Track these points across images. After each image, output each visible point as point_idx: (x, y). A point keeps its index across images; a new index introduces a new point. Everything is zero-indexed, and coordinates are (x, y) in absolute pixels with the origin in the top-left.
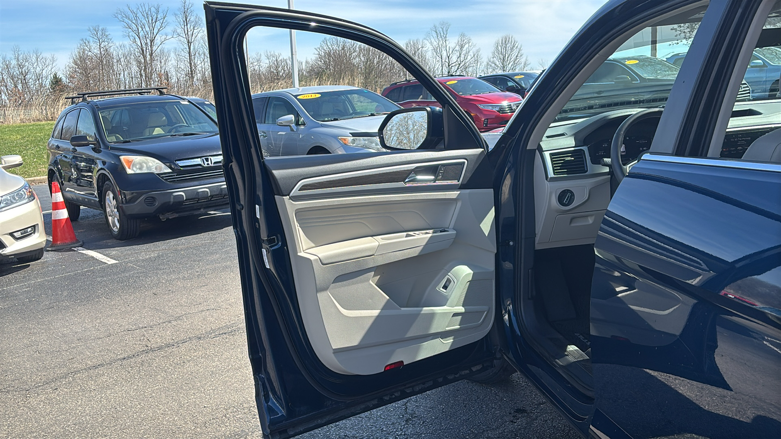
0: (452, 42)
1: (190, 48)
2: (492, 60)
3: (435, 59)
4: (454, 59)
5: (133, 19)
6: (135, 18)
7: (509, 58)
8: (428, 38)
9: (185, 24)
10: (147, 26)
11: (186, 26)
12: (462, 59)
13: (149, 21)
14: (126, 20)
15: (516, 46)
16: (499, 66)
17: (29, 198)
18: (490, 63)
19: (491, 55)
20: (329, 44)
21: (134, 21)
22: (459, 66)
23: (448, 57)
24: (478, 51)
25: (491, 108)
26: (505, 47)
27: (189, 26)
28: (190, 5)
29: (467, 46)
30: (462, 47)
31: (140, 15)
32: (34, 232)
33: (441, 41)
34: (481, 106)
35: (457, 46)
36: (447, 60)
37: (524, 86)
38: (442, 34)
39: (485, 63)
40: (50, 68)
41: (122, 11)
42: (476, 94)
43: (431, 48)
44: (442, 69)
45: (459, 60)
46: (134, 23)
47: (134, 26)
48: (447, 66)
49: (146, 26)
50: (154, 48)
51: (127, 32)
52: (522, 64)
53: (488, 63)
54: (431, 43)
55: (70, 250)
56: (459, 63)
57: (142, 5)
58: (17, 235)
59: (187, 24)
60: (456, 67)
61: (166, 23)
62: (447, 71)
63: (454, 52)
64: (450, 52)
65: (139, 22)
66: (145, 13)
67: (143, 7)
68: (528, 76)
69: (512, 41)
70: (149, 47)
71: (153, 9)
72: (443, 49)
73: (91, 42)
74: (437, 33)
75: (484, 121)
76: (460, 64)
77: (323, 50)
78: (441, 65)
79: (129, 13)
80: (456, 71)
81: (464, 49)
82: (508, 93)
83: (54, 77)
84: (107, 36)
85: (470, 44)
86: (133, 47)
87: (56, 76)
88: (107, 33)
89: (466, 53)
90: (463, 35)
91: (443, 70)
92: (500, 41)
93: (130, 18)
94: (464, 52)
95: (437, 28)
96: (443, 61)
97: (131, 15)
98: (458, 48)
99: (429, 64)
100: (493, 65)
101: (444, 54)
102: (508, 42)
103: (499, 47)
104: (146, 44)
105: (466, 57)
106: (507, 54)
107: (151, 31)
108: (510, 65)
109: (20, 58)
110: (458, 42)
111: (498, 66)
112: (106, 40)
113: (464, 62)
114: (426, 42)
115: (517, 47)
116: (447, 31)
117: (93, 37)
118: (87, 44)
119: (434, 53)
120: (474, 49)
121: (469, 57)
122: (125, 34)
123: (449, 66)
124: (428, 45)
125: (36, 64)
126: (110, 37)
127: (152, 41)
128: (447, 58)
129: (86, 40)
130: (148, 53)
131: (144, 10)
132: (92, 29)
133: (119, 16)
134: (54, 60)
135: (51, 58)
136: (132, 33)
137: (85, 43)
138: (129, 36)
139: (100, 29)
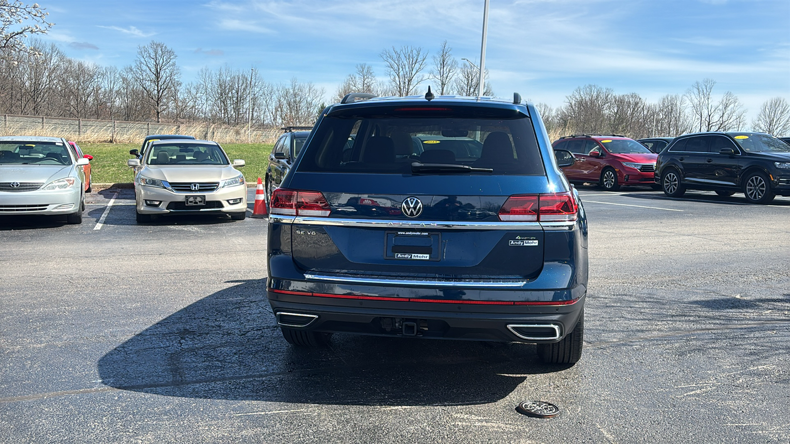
0: (716, 100)
1: (443, 90)
2: (757, 122)
3: (693, 117)
4: (716, 118)
5: (396, 59)
6: (398, 59)
7: (778, 123)
8: (688, 95)
9: (442, 67)
10: (407, 67)
11: (442, 69)
12: (725, 119)
13: (409, 62)
14: (390, 60)
15: (787, 110)
16: (765, 129)
17: (240, 183)
19: (755, 118)
20: (582, 93)
21: (396, 62)
22: (720, 126)
23: (710, 116)
24: (744, 112)
25: (633, 166)
26: (774, 111)
27: (445, 68)
28: (449, 50)
29: (732, 105)
30: (726, 107)
31: (402, 56)
32: (240, 202)
33: (703, 99)
35: (721, 105)
36: (708, 119)
38: (705, 92)
40: (318, 99)
41: (387, 51)
43: (690, 105)
45: (721, 119)
47: (396, 66)
48: (707, 125)
50: (411, 87)
51: (389, 71)
54: (691, 101)
55: (262, 218)
56: (721, 122)
57: (406, 47)
58: (231, 202)
59: (443, 67)
60: (717, 127)
61: (424, 65)
62: (706, 130)
63: (716, 111)
64: (712, 111)
65: (401, 62)
66: (407, 54)
67: (406, 49)
69: (783, 105)
70: (407, 86)
71: (415, 52)
72: (704, 107)
73: (357, 78)
74: (699, 90)
76: (721, 124)
77: (574, 99)
78: (700, 124)
79: (393, 54)
81: (728, 109)
83: (321, 107)
84: (371, 74)
85: (737, 103)
86: (392, 85)
87: (323, 106)
88: (371, 71)
89: (731, 113)
90: (729, 94)
92: (769, 103)
93: (394, 59)
94: (728, 112)
95: (699, 85)
96: (703, 119)
97: (395, 56)
98: (721, 107)
99: (687, 121)
100: (758, 128)
101: (705, 112)
102: (779, 105)
103: (767, 110)
104: (404, 83)
105: (730, 117)
106: (775, 118)
107: (410, 71)
109: (296, 88)
110: (723, 101)
111: (762, 130)
112: (369, 77)
113: (727, 122)
114: (685, 98)
116: (711, 89)
117: (359, 74)
118: (353, 79)
119: (694, 111)
120: (741, 110)
121: (734, 118)
122: (387, 72)
123: (709, 125)
124: (688, 102)
125: (308, 94)
126: (373, 74)
127: (409, 81)
128: (708, 117)
129: (353, 75)
130: (404, 92)
131: (407, 52)
132: (359, 66)
133: (384, 56)
134: (322, 92)
135: (321, 90)
136: (393, 72)
137: (352, 78)
138: (390, 75)
139: (366, 66)
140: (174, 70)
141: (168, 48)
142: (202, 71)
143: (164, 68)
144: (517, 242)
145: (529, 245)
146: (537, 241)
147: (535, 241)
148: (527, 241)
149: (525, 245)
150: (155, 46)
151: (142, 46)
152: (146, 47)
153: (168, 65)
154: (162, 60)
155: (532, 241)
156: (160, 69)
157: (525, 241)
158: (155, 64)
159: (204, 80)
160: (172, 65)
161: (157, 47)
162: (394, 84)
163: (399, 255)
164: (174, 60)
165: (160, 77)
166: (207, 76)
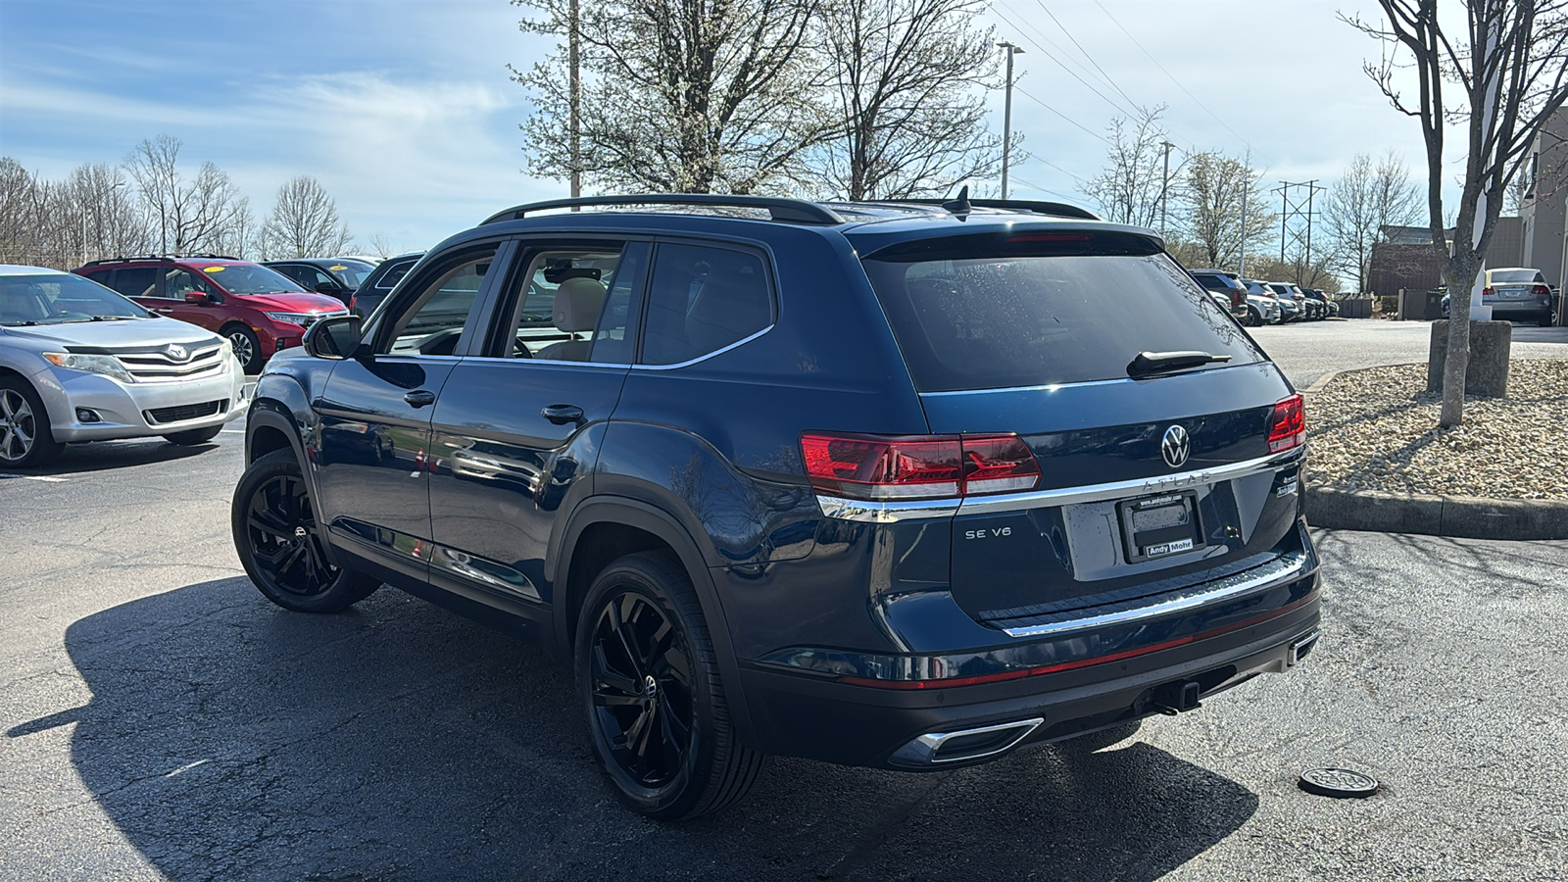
0: (187, 177)
2: (274, 223)
3: (146, 210)
4: (190, 213)
7: (310, 223)
8: (130, 166)
12: (209, 215)
15: (324, 200)
16: (289, 236)
18: (270, 229)
19: (271, 215)
22: (202, 230)
23: (178, 210)
24: (244, 202)
25: (289, 319)
26: (301, 201)
29: (219, 190)
30: (208, 192)
33: (161, 175)
34: (271, 316)
35: (198, 189)
36: (175, 216)
37: (346, 283)
38: (163, 160)
39: (259, 229)
42: (262, 293)
43: (136, 186)
44: (164, 233)
45: (201, 217)
48: (175, 227)
52: (338, 236)
53: (265, 229)
54: (139, 178)
56: (203, 222)
60: (196, 232)
62: (175, 237)
63: (190, 199)
64: (183, 199)
68: (354, 267)
69: (314, 190)
72: (165, 192)
74: (151, 157)
75: (277, 341)
76: (203, 226)
78: (160, 224)
80: (195, 239)
81: (212, 196)
82: (319, 295)
85: (227, 186)
89: (218, 205)
90: (209, 167)
91: (167, 235)
92: (291, 187)
94: (212, 202)
95: (151, 147)
96: (166, 215)
98: (198, 192)
99: (134, 219)
100: (276, 234)
101: (169, 202)
102: (308, 191)
103: (288, 199)
105: (217, 212)
106: (304, 215)
108: (312, 237)
110: (200, 180)
111: (285, 237)
113: (213, 222)
114: (123, 171)
115: (325, 203)
116: (174, 155)
119: (146, 198)
120: (236, 199)
121: (224, 214)
123: (179, 227)
124: (131, 180)
128: (175, 211)
163: (1152, 551)
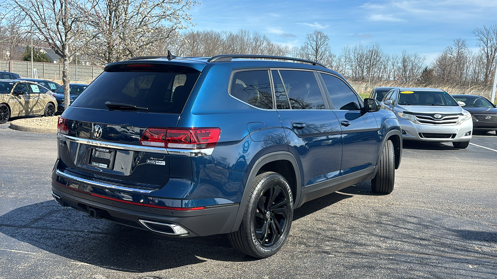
5: (486, 34)
6: (487, 34)
14: (481, 35)
21: (486, 36)
31: (491, 32)
41: (479, 29)
46: (486, 37)
47: (485, 39)
49: (494, 39)
57: (495, 25)
65: (490, 36)
66: (495, 31)
67: (495, 27)
73: (454, 49)
79: (484, 31)
83: (425, 69)
86: (481, 53)
87: (427, 69)
88: (465, 44)
93: (484, 34)
112: (463, 48)
117: (456, 46)
122: (478, 44)
126: (466, 46)
129: (450, 47)
130: (491, 58)
131: (495, 29)
132: (456, 40)
133: (477, 33)
134: (424, 59)
135: (423, 58)
136: (483, 44)
137: (449, 49)
138: (480, 46)
139: (461, 40)
140: (327, 48)
141: (324, 34)
142: (345, 48)
143: (321, 47)
144: (152, 161)
145: (159, 164)
146: (164, 162)
147: (163, 162)
148: (158, 161)
149: (156, 164)
150: (317, 34)
151: (309, 33)
152: (312, 34)
153: (323, 45)
154: (320, 42)
155: (161, 162)
156: (319, 48)
157: (156, 161)
158: (316, 44)
159: (345, 53)
160: (326, 45)
161: (318, 34)
162: (483, 52)
163: (94, 164)
164: (327, 42)
165: (318, 52)
166: (348, 51)
